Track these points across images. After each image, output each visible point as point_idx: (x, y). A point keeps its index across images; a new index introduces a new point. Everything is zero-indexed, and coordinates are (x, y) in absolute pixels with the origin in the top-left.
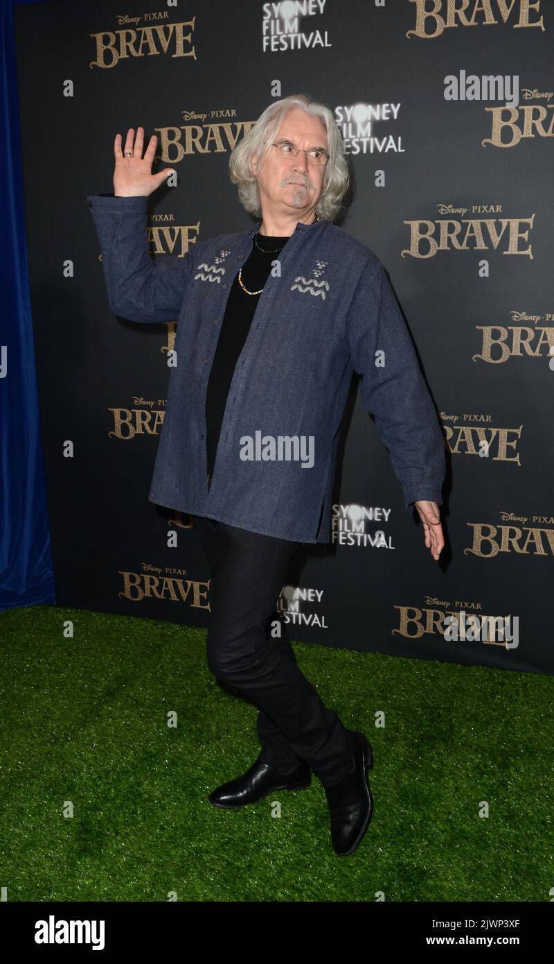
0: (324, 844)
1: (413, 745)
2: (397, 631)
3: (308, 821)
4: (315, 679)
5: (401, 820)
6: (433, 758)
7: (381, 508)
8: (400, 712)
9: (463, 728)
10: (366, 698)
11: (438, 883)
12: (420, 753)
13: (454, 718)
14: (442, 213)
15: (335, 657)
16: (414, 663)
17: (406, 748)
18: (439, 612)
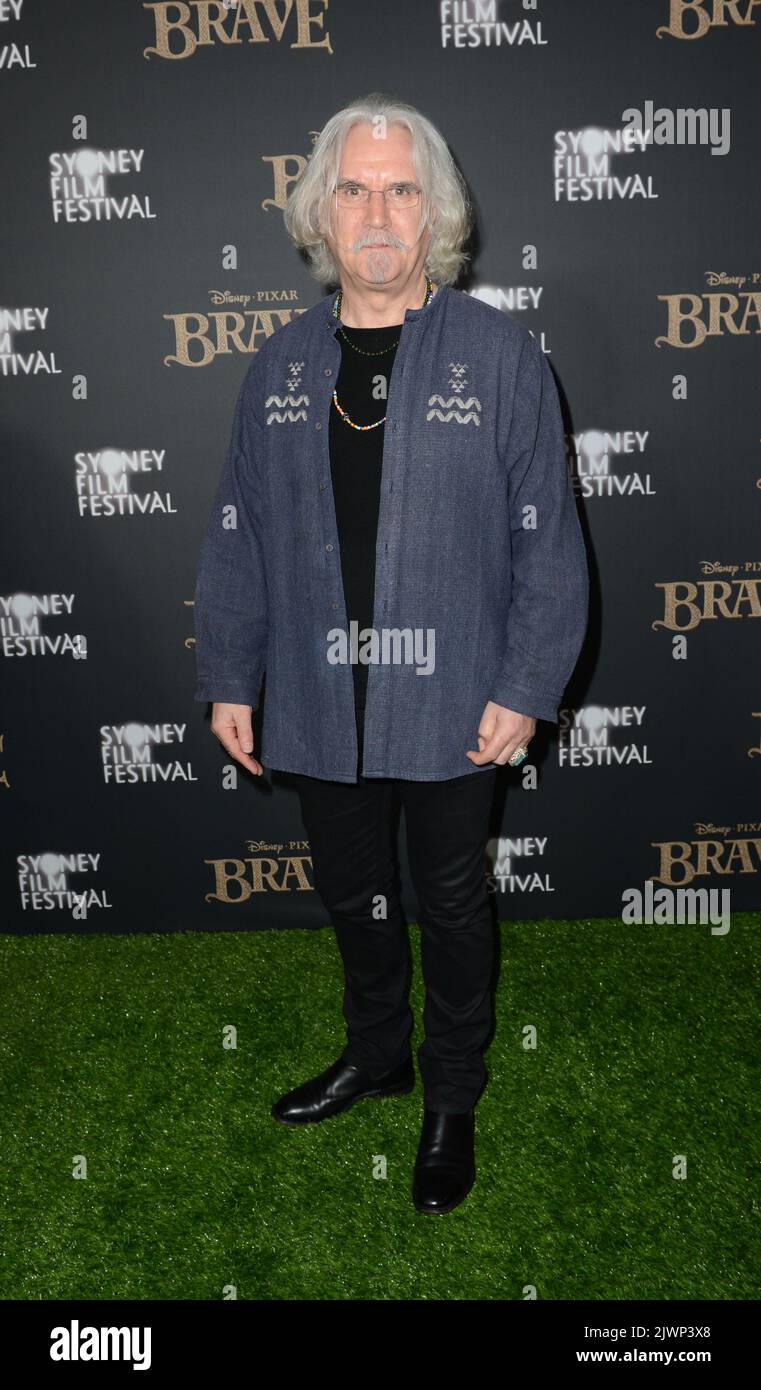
0: (122, 1246)
1: (245, 1062)
2: (213, 895)
3: (96, 1215)
4: (96, 987)
5: (234, 1183)
6: (274, 1076)
7: (172, 724)
8: (225, 1016)
9: (315, 1022)
10: (175, 1003)
11: (294, 1268)
12: (256, 1072)
13: (300, 1010)
14: (216, 303)
15: (127, 948)
16: (241, 937)
17: (236, 1068)
18: (269, 860)
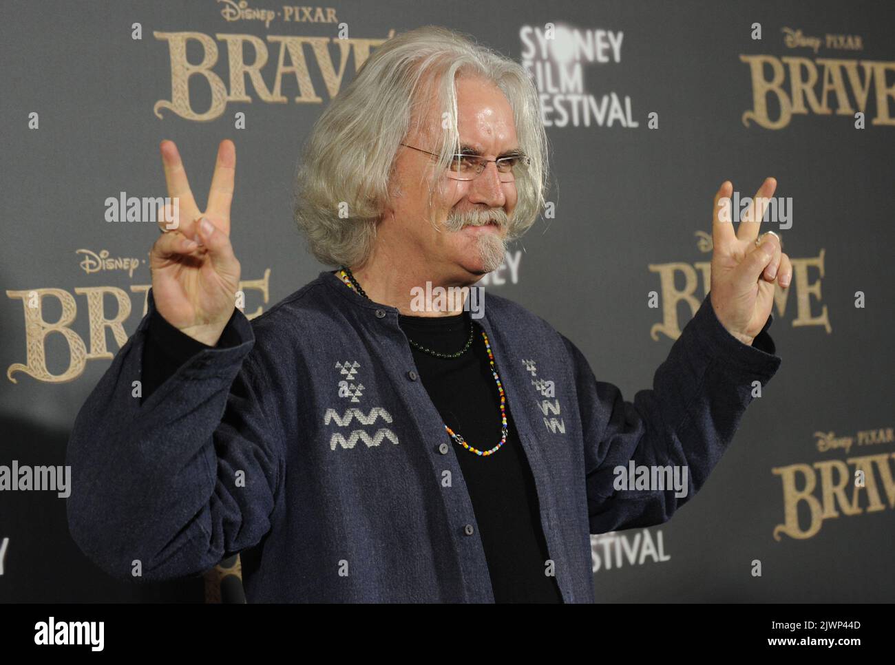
14: (88, 270)
